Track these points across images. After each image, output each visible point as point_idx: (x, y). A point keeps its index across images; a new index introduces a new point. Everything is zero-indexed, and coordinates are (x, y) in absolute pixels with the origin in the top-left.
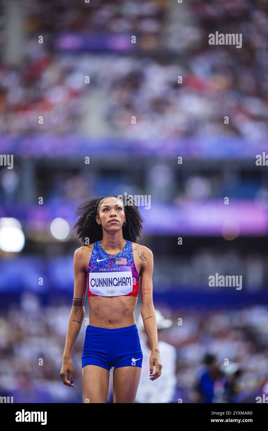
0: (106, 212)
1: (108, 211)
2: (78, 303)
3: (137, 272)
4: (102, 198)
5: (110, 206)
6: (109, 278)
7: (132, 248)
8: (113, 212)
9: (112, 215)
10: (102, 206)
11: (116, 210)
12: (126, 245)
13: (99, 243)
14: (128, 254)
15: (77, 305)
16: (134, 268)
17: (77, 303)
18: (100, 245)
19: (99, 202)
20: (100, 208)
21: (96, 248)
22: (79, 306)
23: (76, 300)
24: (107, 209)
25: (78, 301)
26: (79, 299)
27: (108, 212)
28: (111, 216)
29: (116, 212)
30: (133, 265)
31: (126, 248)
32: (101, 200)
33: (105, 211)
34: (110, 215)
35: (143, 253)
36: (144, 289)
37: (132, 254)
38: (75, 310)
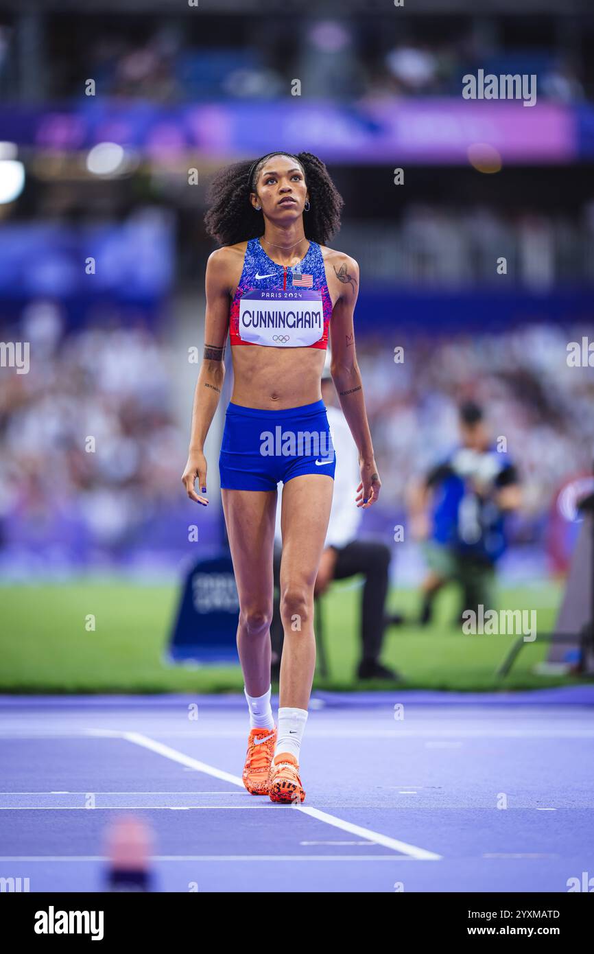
0: (270, 185)
1: (275, 182)
2: (214, 353)
3: (331, 302)
4: (262, 159)
5: (278, 173)
6: (279, 312)
7: (321, 256)
8: (286, 184)
9: (283, 189)
10: (263, 173)
11: (291, 180)
12: (310, 249)
13: (259, 243)
14: (316, 267)
15: (213, 359)
16: (325, 296)
17: (212, 353)
18: (260, 247)
19: (255, 167)
20: (258, 179)
21: (253, 252)
22: (216, 360)
23: (212, 350)
24: (273, 178)
25: (216, 351)
26: (217, 346)
27: (274, 184)
28: (282, 192)
29: (291, 183)
30: (325, 289)
31: (310, 254)
32: (259, 162)
33: (270, 183)
34: (281, 189)
35: (344, 267)
36: (347, 337)
37: (323, 267)
38: (209, 368)
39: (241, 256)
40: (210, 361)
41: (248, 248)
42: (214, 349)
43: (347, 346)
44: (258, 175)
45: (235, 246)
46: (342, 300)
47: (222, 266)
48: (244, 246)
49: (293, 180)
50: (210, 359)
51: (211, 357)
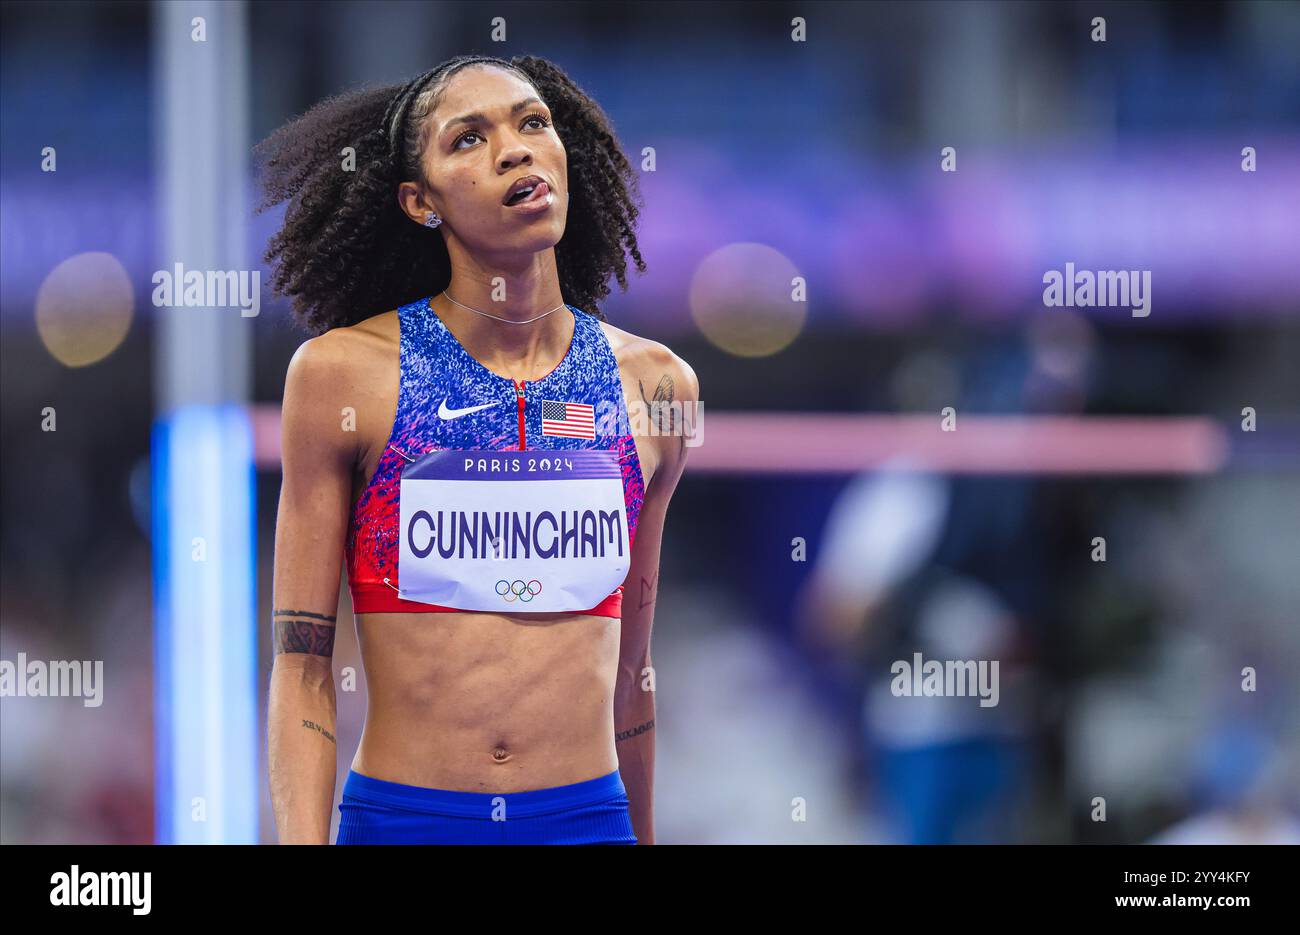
0: (467, 151)
1: (478, 141)
2: (318, 637)
3: (641, 481)
4: (427, 81)
5: (488, 116)
7: (607, 348)
8: (513, 142)
9: (509, 156)
10: (443, 123)
11: (521, 128)
12: (578, 330)
14: (599, 381)
15: (315, 651)
16: (630, 463)
17: (312, 635)
20: (427, 137)
22: (319, 654)
23: (310, 624)
24: (475, 129)
25: (320, 627)
26: (326, 615)
27: (476, 147)
28: (507, 165)
29: (525, 138)
30: (627, 444)
31: (582, 345)
33: (465, 145)
34: (501, 158)
35: (664, 384)
37: (618, 382)
38: (304, 677)
39: (386, 354)
40: (302, 658)
41: (404, 331)
42: (316, 621)
43: (641, 607)
44: (422, 129)
45: (367, 324)
47: (337, 384)
48: (388, 325)
49: (528, 127)
50: (306, 652)
51: (309, 646)
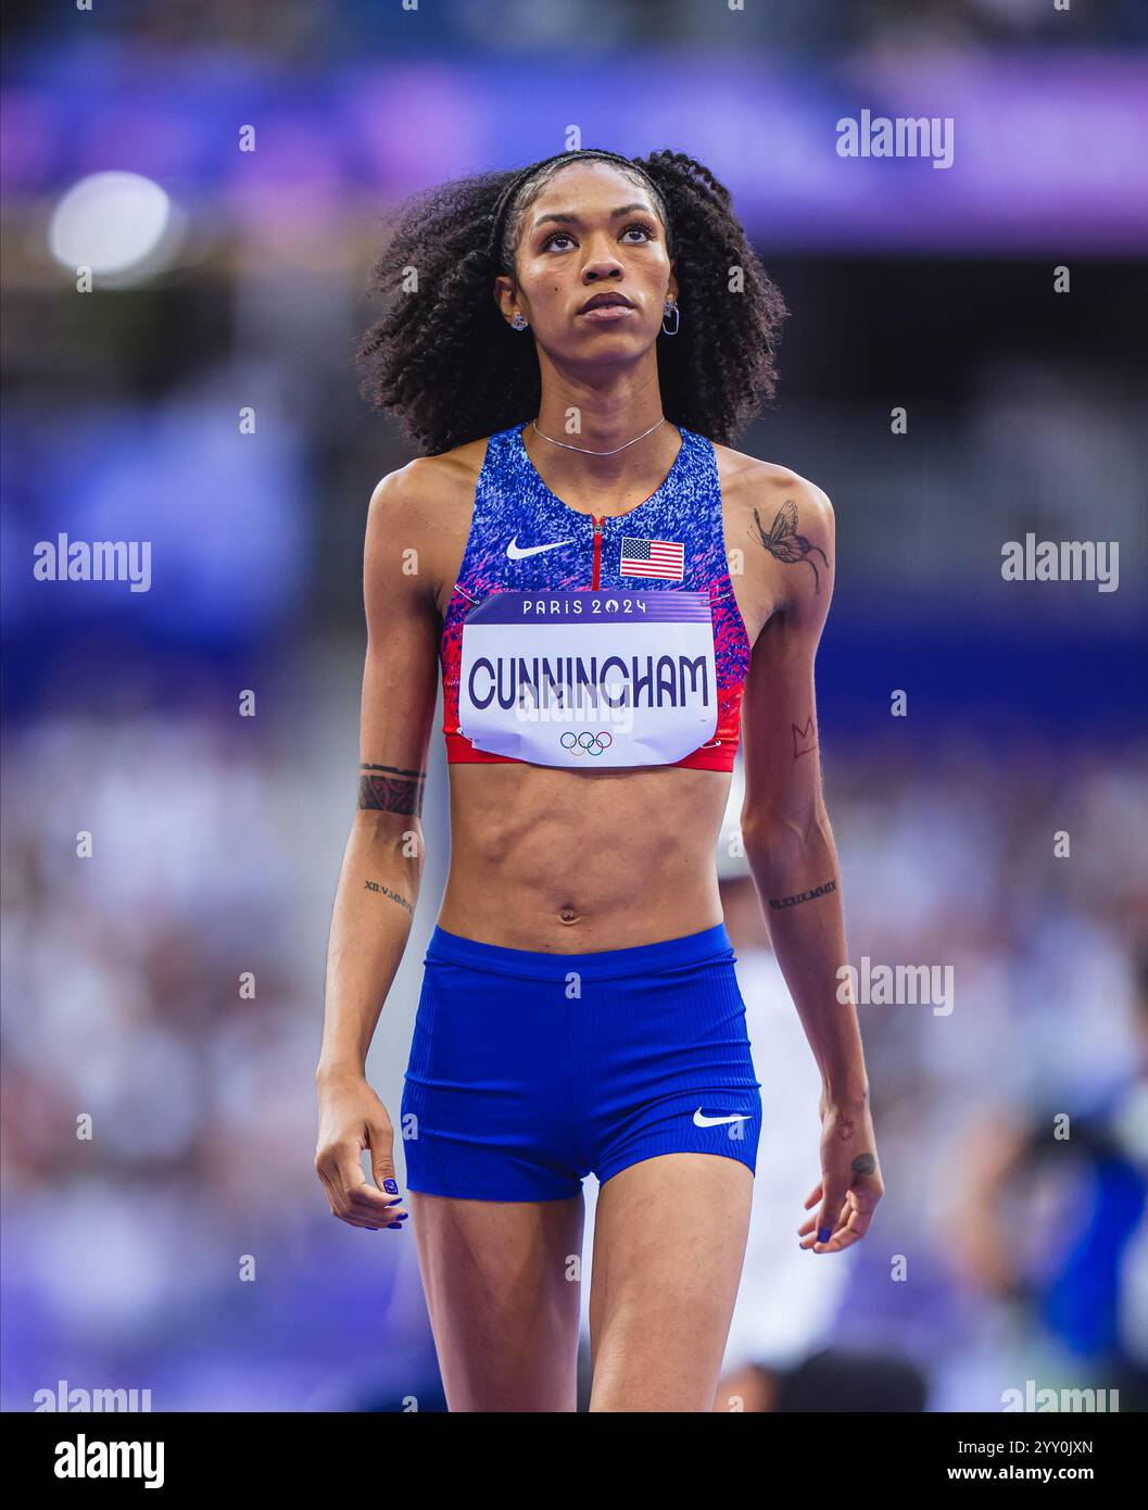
0: (556, 255)
1: (570, 245)
2: (391, 790)
3: (741, 625)
5: (582, 218)
6: (579, 660)
7: (714, 481)
8: (603, 251)
9: (595, 267)
10: (536, 216)
11: (620, 238)
12: (682, 458)
13: (520, 443)
14: (694, 517)
15: (388, 809)
16: (724, 606)
17: (386, 791)
18: (524, 455)
19: (513, 195)
20: (521, 232)
21: (502, 474)
22: (395, 811)
23: (383, 778)
24: (564, 233)
25: (395, 782)
26: (400, 769)
27: (568, 252)
28: (592, 277)
29: (619, 249)
30: (721, 586)
31: (681, 477)
32: (523, 182)
33: (555, 248)
34: (588, 267)
35: (787, 511)
36: (795, 728)
37: (719, 519)
38: (377, 835)
39: (463, 486)
40: (376, 814)
41: (488, 461)
42: (389, 775)
44: (518, 223)
45: (456, 455)
46: (784, 618)
47: (411, 520)
48: (474, 455)
49: (627, 238)
50: (380, 809)
51: (383, 801)
